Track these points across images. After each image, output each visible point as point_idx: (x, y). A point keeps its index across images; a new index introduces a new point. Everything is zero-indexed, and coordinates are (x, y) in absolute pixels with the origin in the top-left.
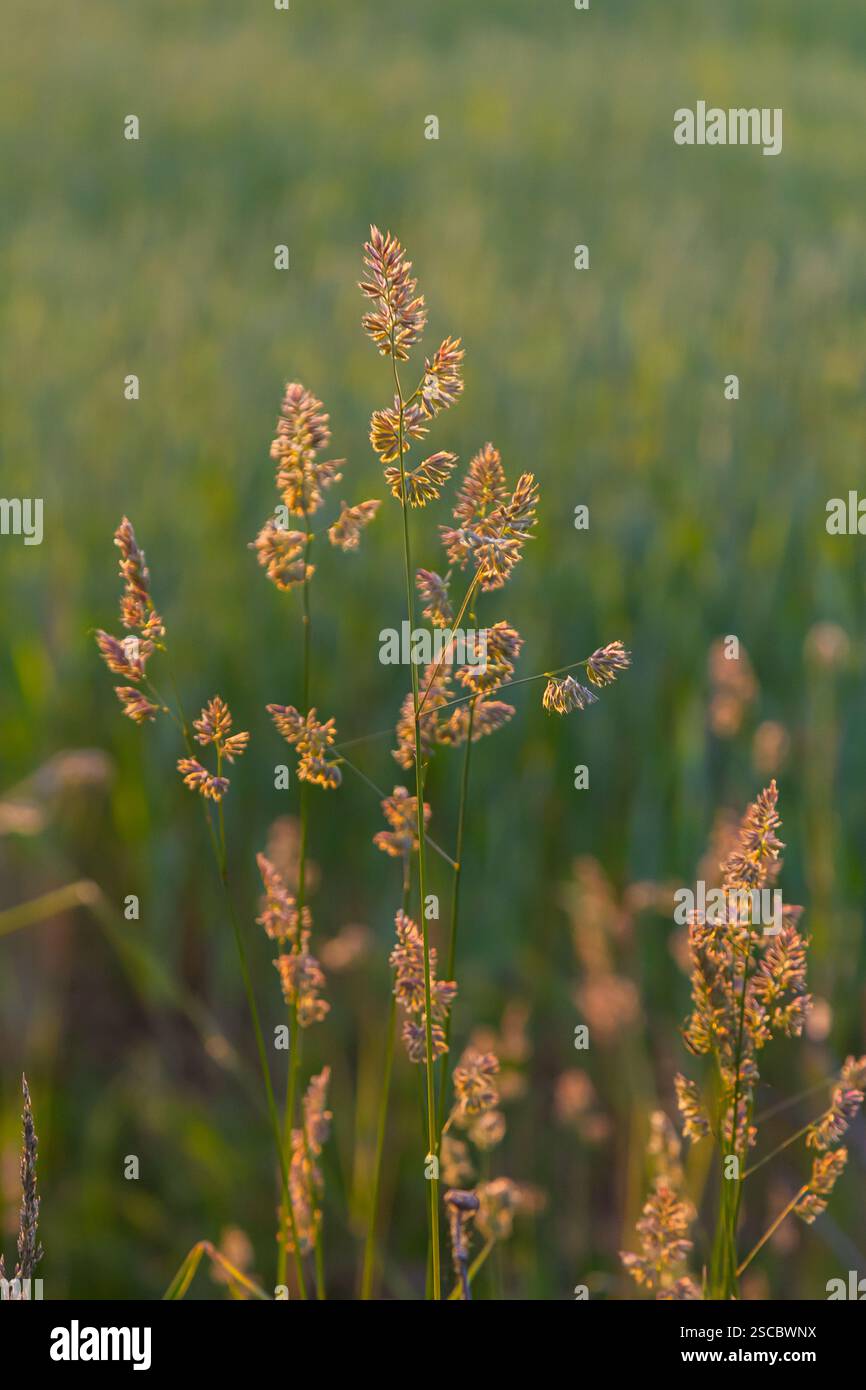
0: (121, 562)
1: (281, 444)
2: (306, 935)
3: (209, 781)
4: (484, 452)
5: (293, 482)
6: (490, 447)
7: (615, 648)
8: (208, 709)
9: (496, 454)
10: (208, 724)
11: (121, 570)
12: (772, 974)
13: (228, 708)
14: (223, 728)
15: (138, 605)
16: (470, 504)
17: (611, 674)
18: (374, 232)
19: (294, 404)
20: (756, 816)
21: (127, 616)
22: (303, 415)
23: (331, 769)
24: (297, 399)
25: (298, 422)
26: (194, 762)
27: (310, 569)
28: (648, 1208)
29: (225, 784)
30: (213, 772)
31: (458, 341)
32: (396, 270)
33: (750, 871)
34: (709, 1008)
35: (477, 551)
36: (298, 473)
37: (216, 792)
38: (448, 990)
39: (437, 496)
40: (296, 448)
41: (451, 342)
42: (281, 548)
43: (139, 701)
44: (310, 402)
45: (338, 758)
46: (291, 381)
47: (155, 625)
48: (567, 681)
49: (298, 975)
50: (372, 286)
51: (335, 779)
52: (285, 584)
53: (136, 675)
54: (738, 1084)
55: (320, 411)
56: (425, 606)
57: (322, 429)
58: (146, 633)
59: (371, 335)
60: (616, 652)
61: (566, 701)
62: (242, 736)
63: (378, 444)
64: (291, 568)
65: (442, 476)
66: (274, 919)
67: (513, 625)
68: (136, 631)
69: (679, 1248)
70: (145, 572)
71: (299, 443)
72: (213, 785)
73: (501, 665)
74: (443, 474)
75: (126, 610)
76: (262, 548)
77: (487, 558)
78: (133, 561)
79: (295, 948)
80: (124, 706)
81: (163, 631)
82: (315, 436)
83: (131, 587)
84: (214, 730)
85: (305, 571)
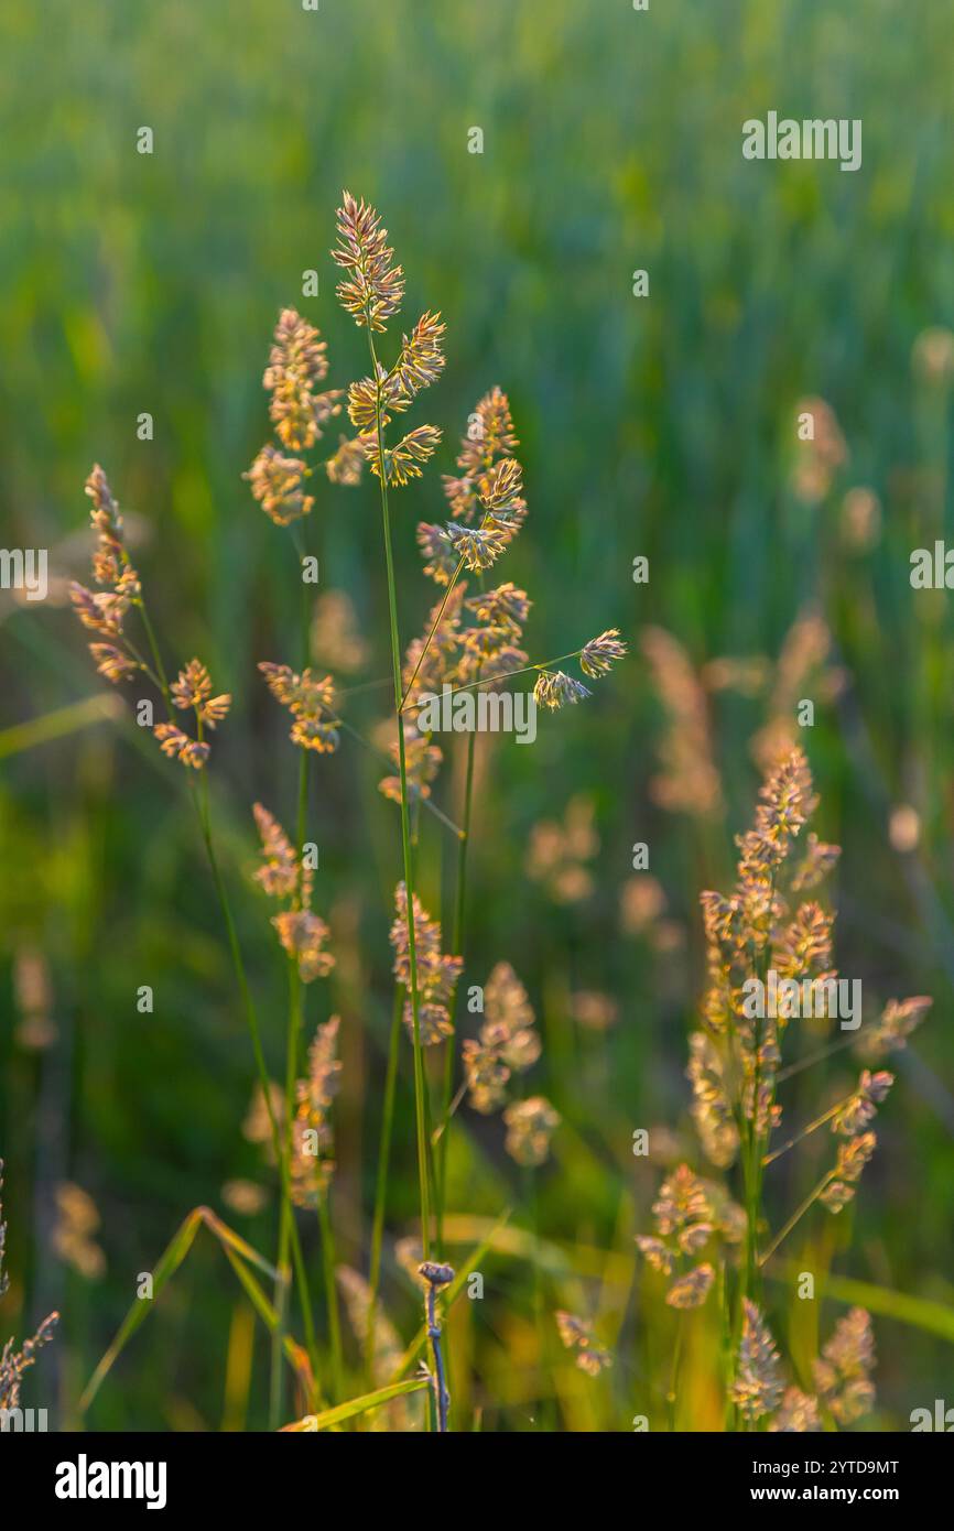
0: (93, 513)
1: (275, 374)
2: (307, 890)
3: (189, 748)
4: (491, 396)
5: (288, 413)
6: (497, 392)
7: (610, 638)
8: (185, 671)
9: (504, 399)
10: (186, 688)
11: (92, 520)
12: (796, 952)
13: (208, 671)
14: (204, 691)
15: (111, 558)
16: (475, 452)
17: (605, 665)
18: (347, 198)
19: (289, 332)
20: (774, 792)
21: (99, 571)
22: (299, 344)
23: (328, 733)
24: (291, 327)
25: (292, 351)
26: (172, 728)
27: (309, 500)
28: (666, 1191)
29: (205, 750)
30: (193, 737)
31: (438, 315)
32: (371, 238)
33: (768, 850)
34: (728, 987)
35: (457, 543)
36: (294, 405)
37: (197, 758)
38: (454, 966)
39: (419, 474)
40: (291, 377)
41: (429, 317)
42: (277, 480)
43: (116, 658)
44: (306, 332)
45: (335, 720)
46: (286, 307)
47: (130, 580)
48: (558, 676)
49: (300, 933)
50: (346, 255)
51: (332, 742)
52: (282, 517)
53: (111, 630)
54: (758, 1070)
55: (317, 340)
56: (427, 562)
57: (319, 359)
58: (120, 588)
59: (345, 306)
60: (611, 643)
61: (557, 698)
62: (222, 699)
63: (356, 418)
64: (288, 500)
65: (425, 453)
66: (273, 876)
67: (519, 586)
68: (109, 587)
69: (699, 1233)
70: (119, 523)
71: (294, 372)
72: (194, 751)
73: (507, 628)
74: (426, 450)
75: (98, 565)
76: (258, 479)
77: (468, 551)
78: (107, 512)
79: (295, 903)
80: (98, 664)
81: (138, 587)
82: (311, 366)
83: (104, 538)
84: (193, 694)
85: (302, 503)
